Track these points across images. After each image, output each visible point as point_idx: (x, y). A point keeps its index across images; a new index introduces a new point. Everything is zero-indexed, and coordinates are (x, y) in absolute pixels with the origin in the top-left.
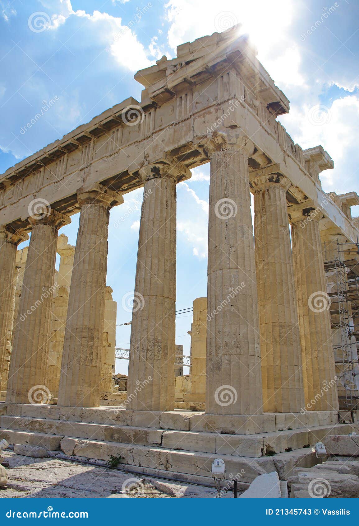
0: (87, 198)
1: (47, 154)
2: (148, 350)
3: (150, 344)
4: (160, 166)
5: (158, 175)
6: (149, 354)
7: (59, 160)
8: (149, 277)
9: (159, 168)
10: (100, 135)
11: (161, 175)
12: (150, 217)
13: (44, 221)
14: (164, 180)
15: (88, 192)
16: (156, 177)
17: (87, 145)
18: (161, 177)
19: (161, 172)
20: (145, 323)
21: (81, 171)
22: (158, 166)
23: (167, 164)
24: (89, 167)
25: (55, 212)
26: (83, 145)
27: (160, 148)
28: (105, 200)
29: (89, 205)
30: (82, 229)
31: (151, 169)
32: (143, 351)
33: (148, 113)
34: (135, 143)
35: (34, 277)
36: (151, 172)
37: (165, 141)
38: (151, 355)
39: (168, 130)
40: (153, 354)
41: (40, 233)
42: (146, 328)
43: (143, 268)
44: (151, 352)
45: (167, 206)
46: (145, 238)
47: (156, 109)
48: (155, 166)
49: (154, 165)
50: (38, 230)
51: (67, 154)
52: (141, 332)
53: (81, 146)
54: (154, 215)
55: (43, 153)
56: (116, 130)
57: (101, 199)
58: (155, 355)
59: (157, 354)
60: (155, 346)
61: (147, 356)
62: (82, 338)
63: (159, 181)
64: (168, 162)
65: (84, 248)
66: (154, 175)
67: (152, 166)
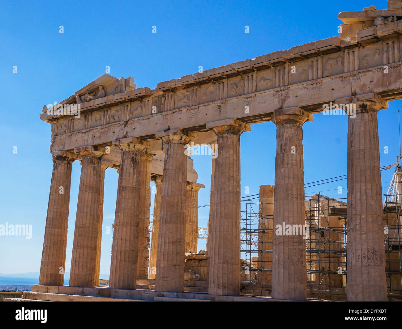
0: (287, 119)
1: (236, 70)
2: (368, 258)
3: (370, 253)
4: (368, 103)
5: (365, 110)
6: (370, 261)
7: (247, 76)
8: (364, 199)
9: (367, 105)
10: (296, 61)
11: (367, 110)
12: (361, 148)
13: (231, 131)
14: (370, 114)
15: (290, 115)
16: (363, 112)
17: (281, 68)
18: (367, 112)
19: (368, 108)
20: (364, 236)
21: (276, 92)
22: (365, 103)
23: (374, 102)
24: (286, 90)
25: (241, 122)
26: (276, 66)
27: (368, 88)
28: (301, 121)
29: (288, 125)
30: (283, 147)
31: (360, 105)
32: (364, 258)
33: (352, 51)
34: (339, 77)
35: (227, 183)
36: (360, 107)
37: (374, 83)
38: (371, 262)
39: (375, 73)
40: (373, 261)
41: (229, 142)
42: (365, 240)
43: (358, 191)
44: (371, 260)
45: (374, 137)
46: (357, 165)
47: (359, 48)
48: (364, 104)
49: (362, 102)
50: (226, 140)
51: (256, 71)
52: (361, 244)
53: (273, 67)
54: (365, 146)
55: (232, 69)
56: (315, 60)
57: (299, 120)
58: (374, 263)
59: (376, 262)
60: (374, 255)
61: (368, 263)
62: (294, 243)
63: (366, 115)
64: (375, 101)
65: (287, 165)
66: (362, 110)
67: (361, 103)
